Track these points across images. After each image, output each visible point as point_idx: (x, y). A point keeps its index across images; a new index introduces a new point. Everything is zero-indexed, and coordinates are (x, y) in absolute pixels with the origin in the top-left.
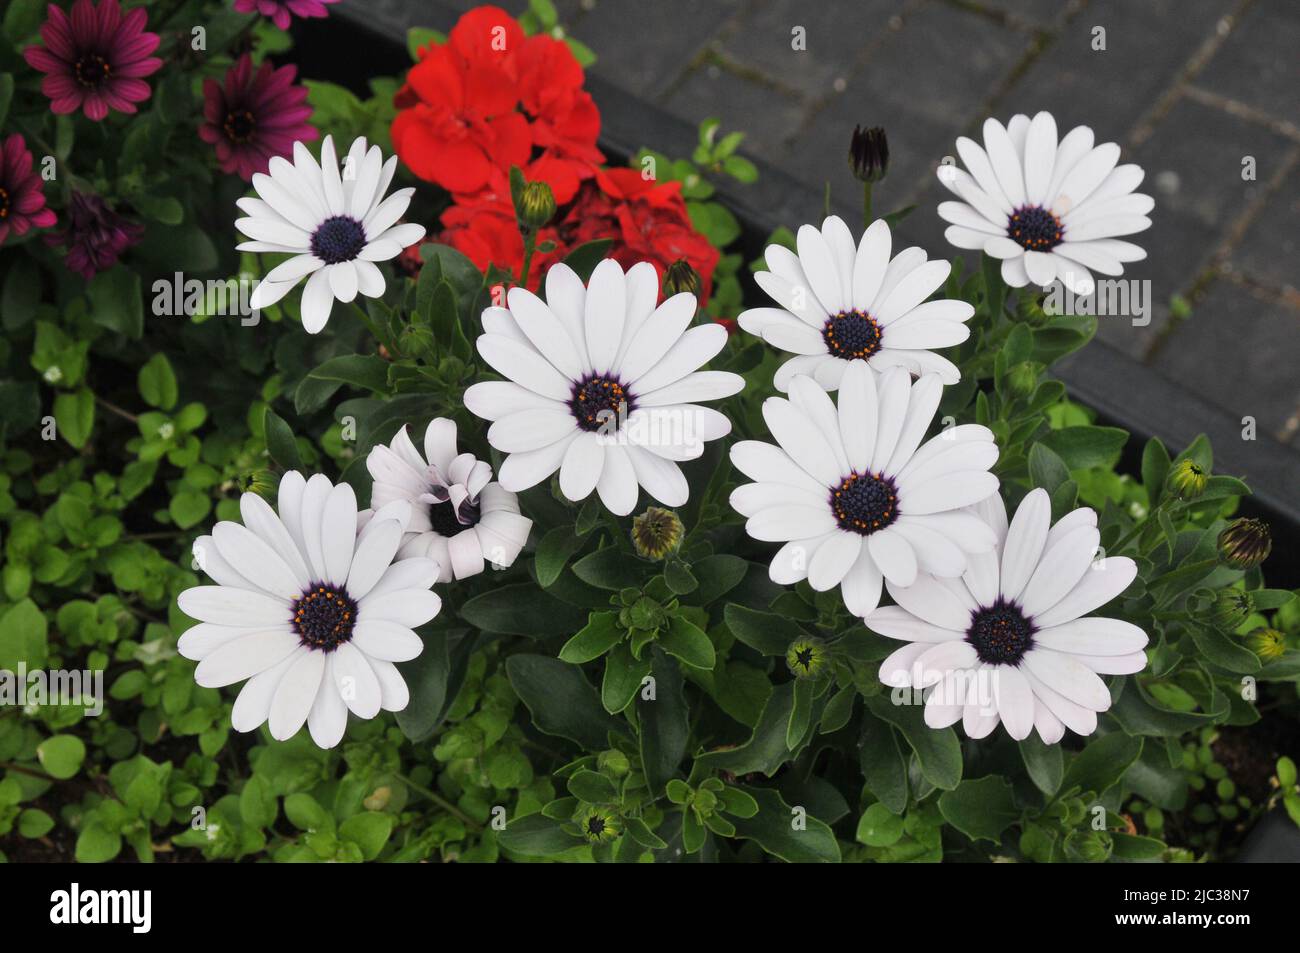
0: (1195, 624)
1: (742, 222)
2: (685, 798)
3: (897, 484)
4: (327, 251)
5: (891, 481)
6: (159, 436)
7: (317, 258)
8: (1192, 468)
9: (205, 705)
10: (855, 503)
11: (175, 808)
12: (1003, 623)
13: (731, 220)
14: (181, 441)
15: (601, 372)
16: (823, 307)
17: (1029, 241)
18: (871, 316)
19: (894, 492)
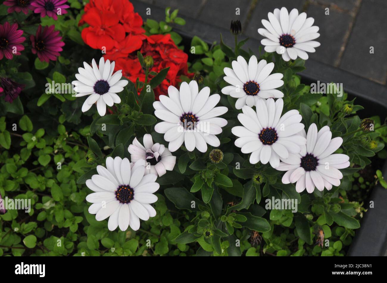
0: (355, 145)
1: (182, 36)
2: (225, 220)
3: (276, 129)
4: (100, 91)
5: (274, 129)
6: (32, 141)
7: (97, 94)
8: (348, 106)
9: (69, 218)
10: (266, 137)
11: (68, 249)
12: (310, 160)
13: (179, 36)
14: (38, 140)
15: (187, 112)
16: (242, 82)
17: (286, 45)
18: (255, 81)
19: (276, 132)
